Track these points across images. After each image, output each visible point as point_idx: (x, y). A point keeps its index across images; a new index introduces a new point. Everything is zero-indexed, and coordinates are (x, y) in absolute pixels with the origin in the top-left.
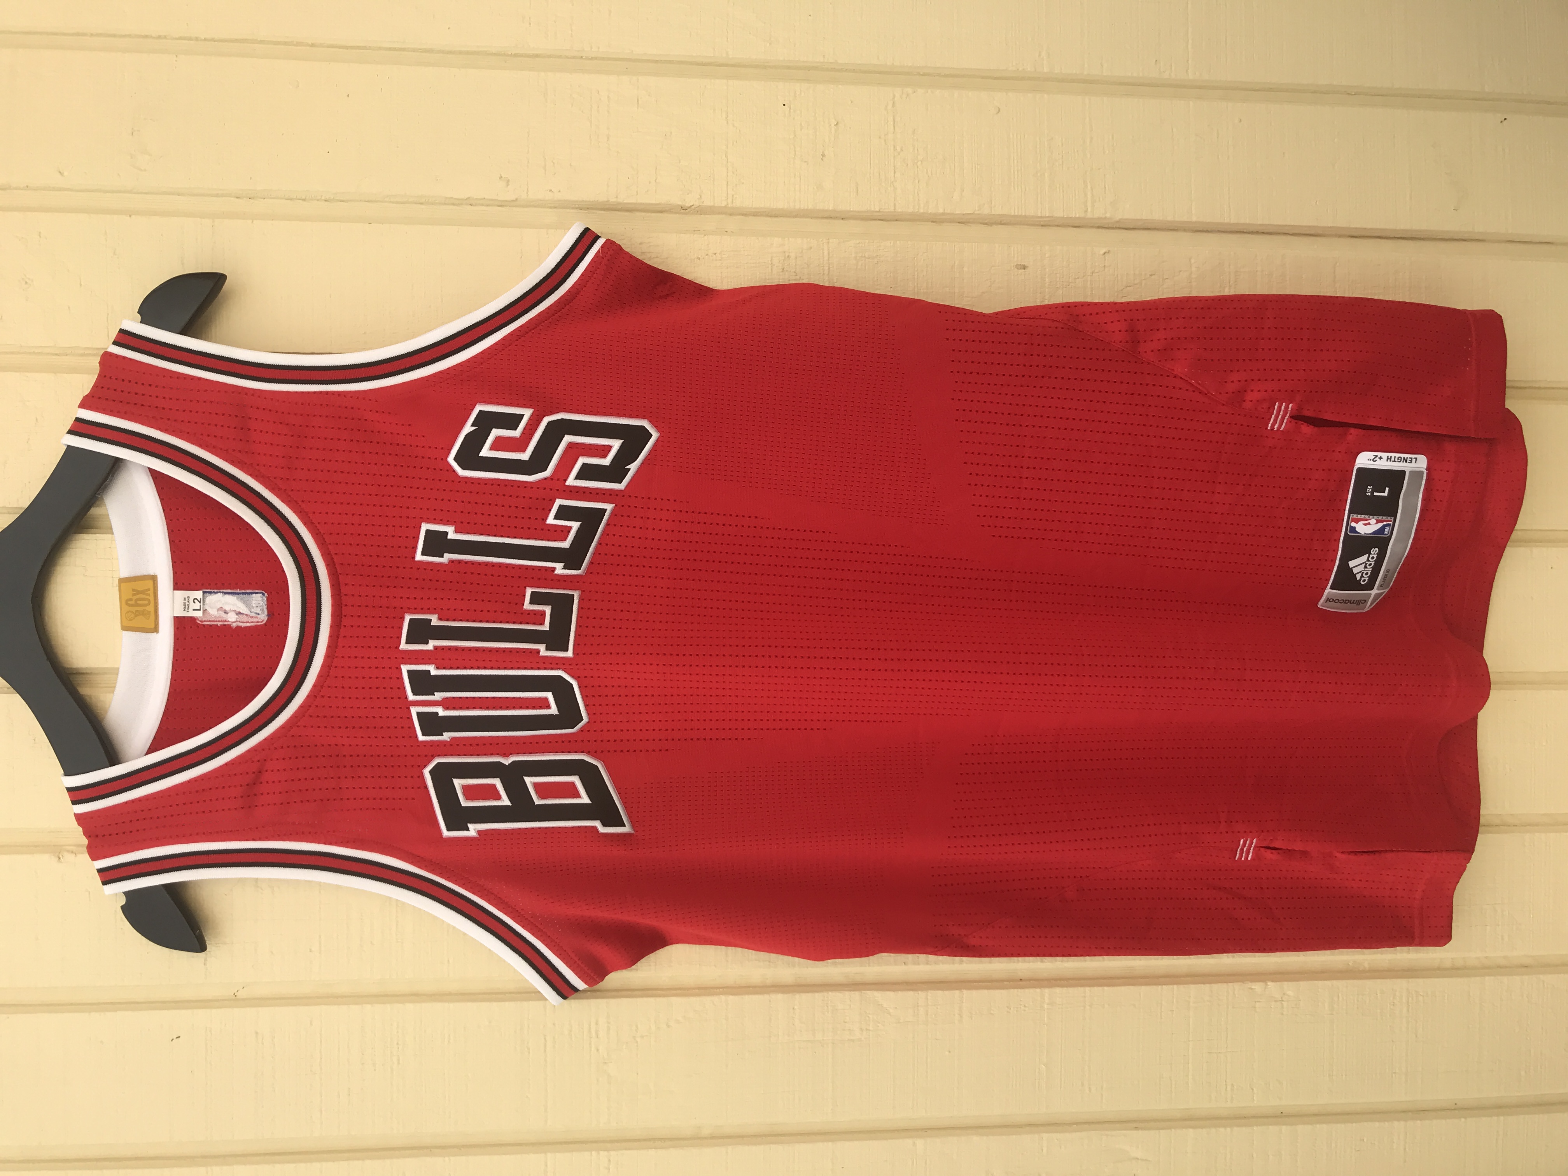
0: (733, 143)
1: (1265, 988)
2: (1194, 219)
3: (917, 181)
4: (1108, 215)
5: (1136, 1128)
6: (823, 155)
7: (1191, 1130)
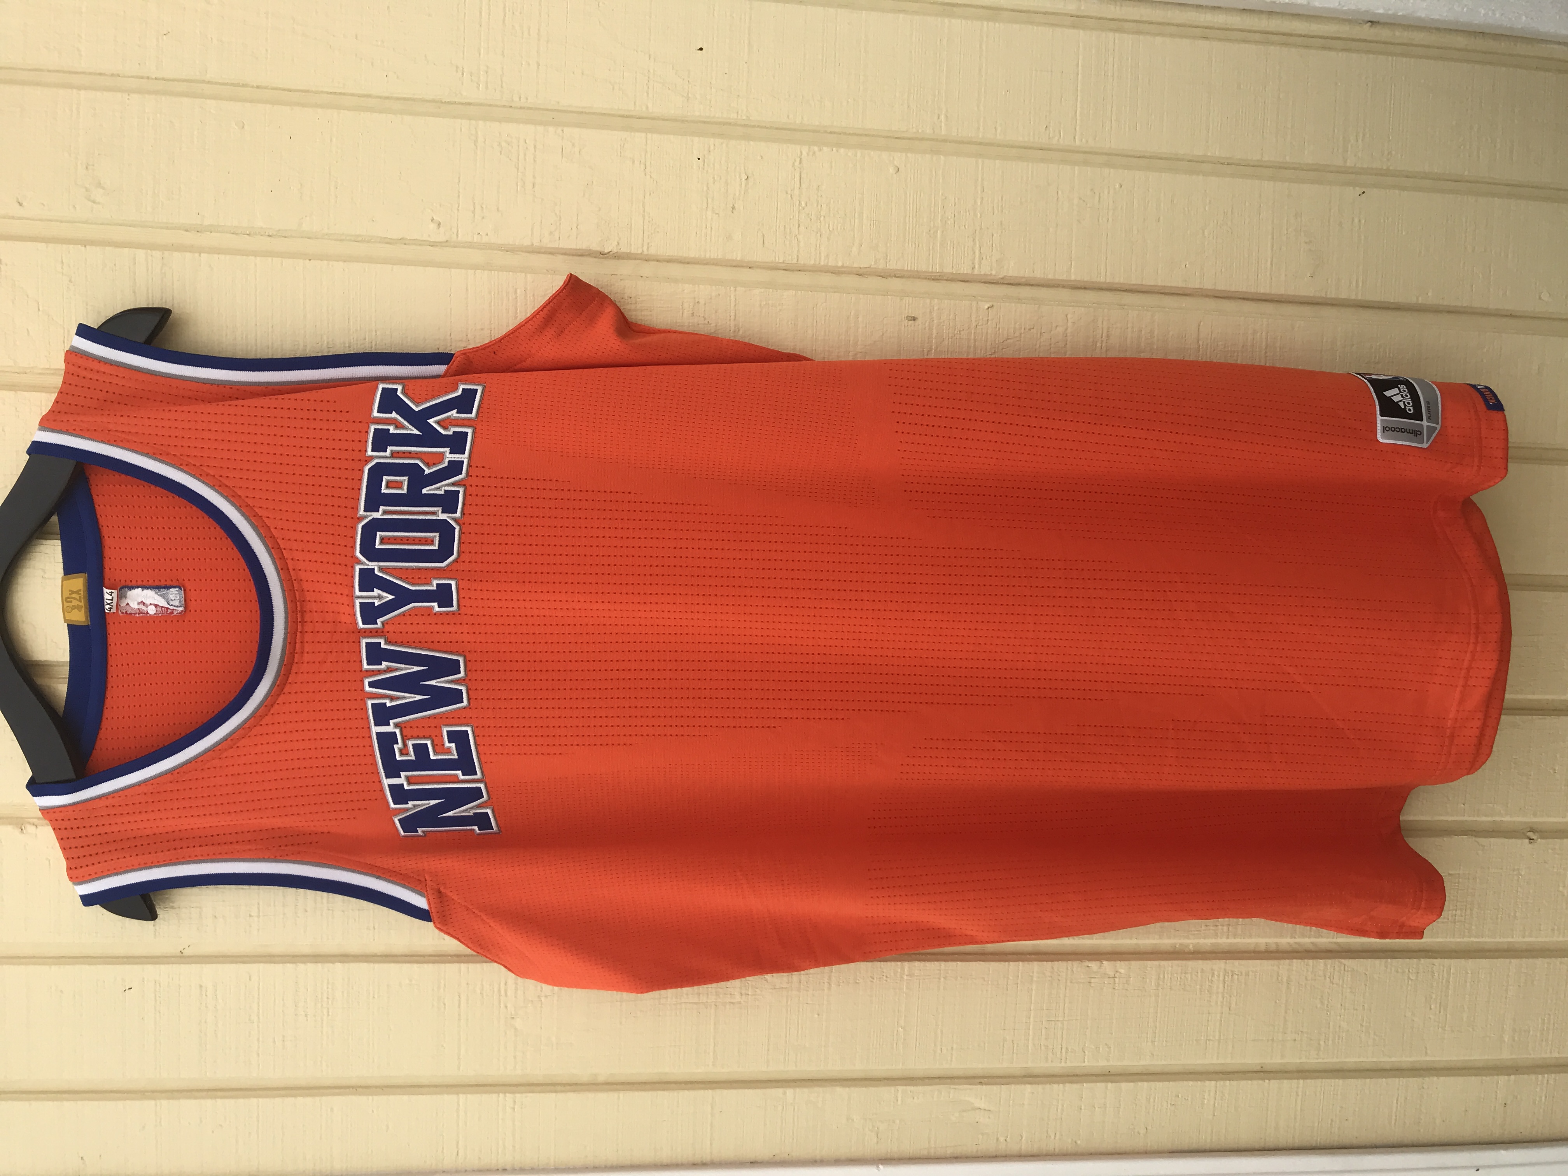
0: (650, 194)
1: (1101, 966)
2: (1073, 278)
3: (819, 235)
4: (994, 272)
5: (981, 1083)
6: (733, 208)
7: (1028, 1086)
